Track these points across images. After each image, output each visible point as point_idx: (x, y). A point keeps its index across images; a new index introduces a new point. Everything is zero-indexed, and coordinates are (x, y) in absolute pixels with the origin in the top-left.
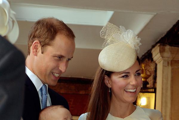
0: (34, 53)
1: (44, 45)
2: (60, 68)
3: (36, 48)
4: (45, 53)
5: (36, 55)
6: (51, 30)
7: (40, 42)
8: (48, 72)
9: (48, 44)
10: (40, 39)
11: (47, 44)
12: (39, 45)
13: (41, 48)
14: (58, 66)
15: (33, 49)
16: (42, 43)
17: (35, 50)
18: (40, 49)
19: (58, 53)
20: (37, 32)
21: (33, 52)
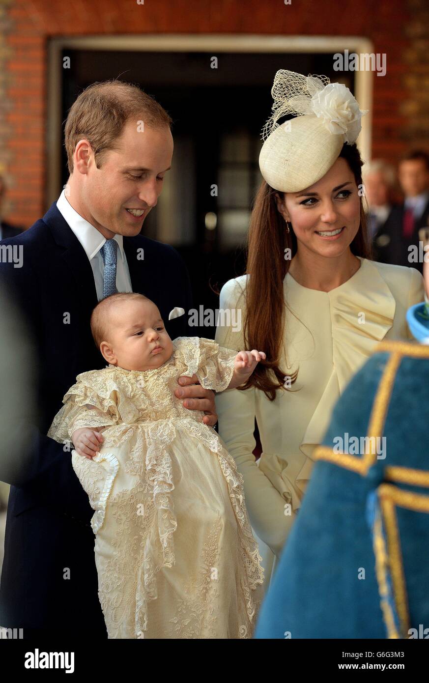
0: (81, 169)
1: (100, 149)
2: (142, 197)
3: (83, 156)
4: (104, 167)
5: (86, 172)
6: (111, 113)
7: (91, 143)
8: (116, 208)
9: (110, 147)
10: (90, 136)
11: (106, 147)
12: (89, 149)
13: (95, 157)
14: (136, 194)
15: (78, 160)
16: (95, 146)
17: (81, 161)
18: (92, 157)
19: (134, 164)
20: (83, 121)
21: (79, 166)
